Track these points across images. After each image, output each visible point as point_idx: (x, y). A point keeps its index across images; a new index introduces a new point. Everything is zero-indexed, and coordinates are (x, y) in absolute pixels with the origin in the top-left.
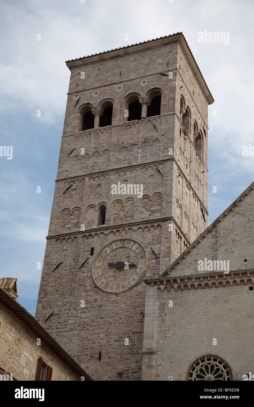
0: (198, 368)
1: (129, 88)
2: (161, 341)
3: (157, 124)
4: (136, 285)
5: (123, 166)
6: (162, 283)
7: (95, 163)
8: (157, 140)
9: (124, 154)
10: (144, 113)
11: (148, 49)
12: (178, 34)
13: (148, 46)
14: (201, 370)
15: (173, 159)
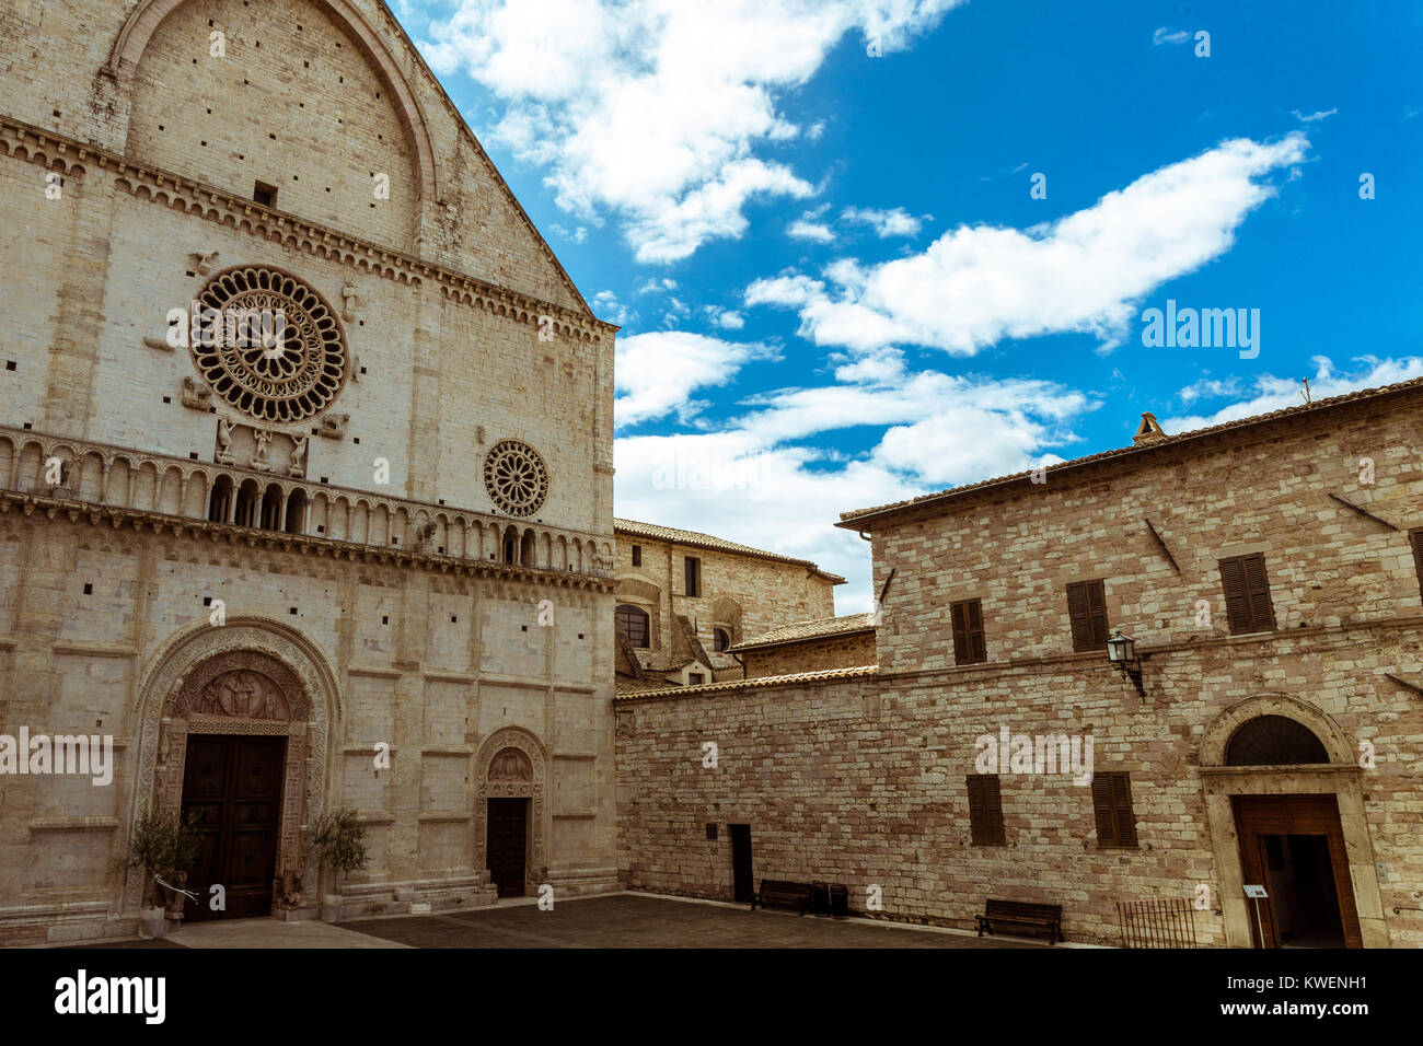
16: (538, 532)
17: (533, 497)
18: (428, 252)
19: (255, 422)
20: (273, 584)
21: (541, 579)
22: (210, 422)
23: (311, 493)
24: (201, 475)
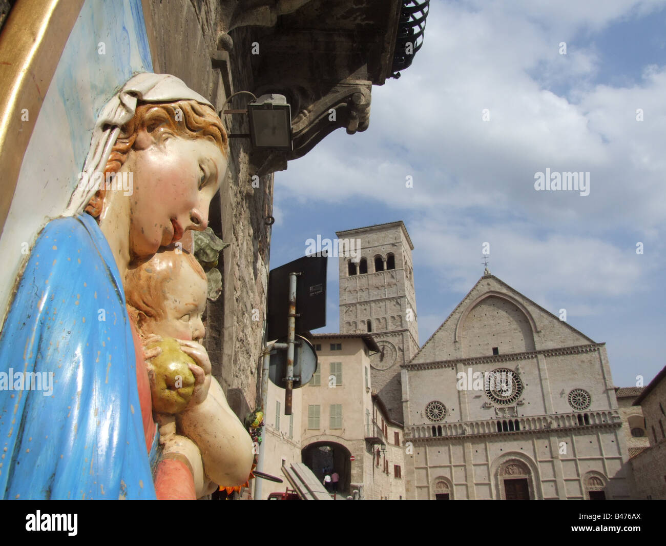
0: (430, 407)
1: (375, 251)
2: (411, 395)
3: (394, 275)
4: (393, 366)
5: (377, 299)
6: (409, 366)
7: (361, 296)
8: (395, 284)
9: (378, 291)
10: (385, 267)
11: (383, 228)
12: (400, 222)
13: (383, 226)
14: (431, 408)
15: (405, 296)
16: (589, 414)
17: (586, 404)
18: (538, 347)
19: (503, 406)
20: (515, 443)
21: (592, 427)
22: (493, 409)
23: (519, 420)
24: (493, 422)
